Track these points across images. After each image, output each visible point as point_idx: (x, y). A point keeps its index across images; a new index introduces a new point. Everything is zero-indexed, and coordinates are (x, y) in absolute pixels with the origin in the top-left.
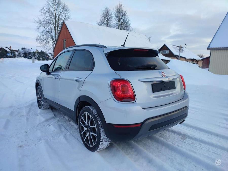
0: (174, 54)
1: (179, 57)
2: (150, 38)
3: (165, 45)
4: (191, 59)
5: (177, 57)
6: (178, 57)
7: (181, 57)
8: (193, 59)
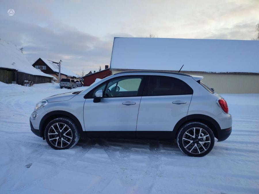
0: (53, 71)
1: (60, 74)
2: (22, 50)
3: (40, 59)
4: (71, 77)
5: (56, 73)
6: (58, 74)
7: (61, 74)
8: (72, 76)
